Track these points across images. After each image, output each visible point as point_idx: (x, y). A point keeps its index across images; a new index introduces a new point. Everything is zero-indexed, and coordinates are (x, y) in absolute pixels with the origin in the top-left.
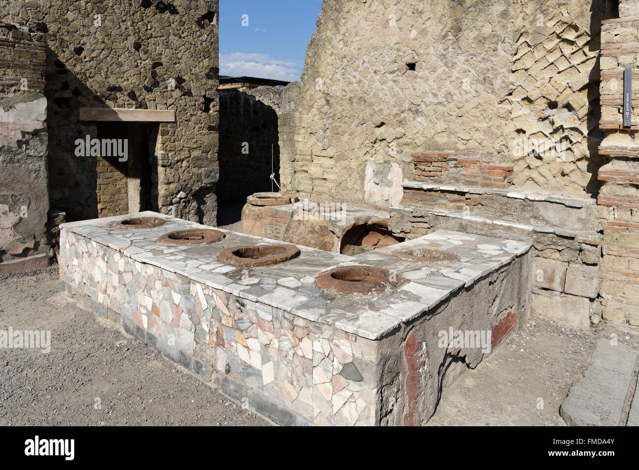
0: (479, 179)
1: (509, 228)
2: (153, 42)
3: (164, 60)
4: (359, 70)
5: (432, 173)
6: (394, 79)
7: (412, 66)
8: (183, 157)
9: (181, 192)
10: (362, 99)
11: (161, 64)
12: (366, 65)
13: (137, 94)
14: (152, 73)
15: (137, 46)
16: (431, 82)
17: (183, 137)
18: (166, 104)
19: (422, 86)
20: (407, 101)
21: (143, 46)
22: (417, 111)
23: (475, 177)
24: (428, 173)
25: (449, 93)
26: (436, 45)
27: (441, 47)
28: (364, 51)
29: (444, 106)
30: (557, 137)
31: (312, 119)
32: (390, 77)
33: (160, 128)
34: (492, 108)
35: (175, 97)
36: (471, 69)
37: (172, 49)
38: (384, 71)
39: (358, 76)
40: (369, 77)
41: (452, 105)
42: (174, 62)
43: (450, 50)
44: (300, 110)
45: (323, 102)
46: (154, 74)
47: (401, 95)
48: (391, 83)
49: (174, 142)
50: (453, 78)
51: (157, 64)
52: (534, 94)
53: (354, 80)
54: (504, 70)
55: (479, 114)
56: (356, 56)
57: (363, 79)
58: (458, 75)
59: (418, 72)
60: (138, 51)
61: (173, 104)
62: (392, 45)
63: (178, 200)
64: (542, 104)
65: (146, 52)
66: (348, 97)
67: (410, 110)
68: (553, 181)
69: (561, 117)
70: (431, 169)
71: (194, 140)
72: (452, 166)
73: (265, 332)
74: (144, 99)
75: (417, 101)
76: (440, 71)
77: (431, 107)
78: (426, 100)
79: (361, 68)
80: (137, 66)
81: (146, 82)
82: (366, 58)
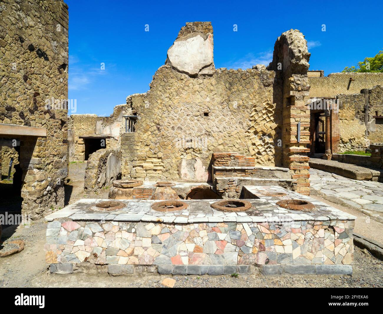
0: (245, 164)
1: (271, 181)
2: (34, 77)
3: (40, 91)
4: (178, 113)
5: (224, 163)
6: (198, 119)
7: (206, 114)
8: (50, 161)
9: (49, 187)
10: (180, 128)
11: (38, 94)
12: (182, 111)
13: (25, 115)
14: (34, 100)
15: (26, 78)
16: (216, 122)
17: (50, 148)
18: (41, 123)
19: (211, 123)
20: (204, 130)
21: (28, 79)
22: (209, 135)
23: (243, 163)
24: (222, 163)
25: (225, 128)
26: (218, 106)
27: (221, 107)
28: (181, 104)
29: (222, 133)
30: (266, 146)
31: (147, 137)
32: (196, 118)
33: (38, 141)
34: (243, 134)
35: (47, 119)
36: (234, 118)
37: (45, 84)
38: (192, 115)
39: (178, 116)
40: (184, 117)
41: (225, 133)
42: (46, 94)
43: (225, 109)
44: (138, 132)
45: (155, 128)
46: (35, 102)
47: (202, 127)
48: (196, 121)
49: (45, 151)
50: (226, 121)
51: (37, 94)
52: (259, 130)
53: (175, 118)
54: (247, 119)
55: (237, 137)
56: (177, 106)
57: (181, 118)
58: (229, 120)
59: (210, 117)
60: (26, 82)
61: (45, 123)
62: (197, 103)
63: (47, 192)
64: (260, 134)
65: (30, 84)
66: (171, 126)
67: (206, 134)
68: (265, 162)
69: (267, 139)
70: (223, 160)
71: (56, 150)
72: (233, 159)
73: (296, 234)
74: (29, 119)
75: (209, 130)
76: (220, 117)
77: (216, 133)
78: (214, 130)
79: (180, 112)
80: (25, 93)
81: (30, 106)
82: (182, 108)
